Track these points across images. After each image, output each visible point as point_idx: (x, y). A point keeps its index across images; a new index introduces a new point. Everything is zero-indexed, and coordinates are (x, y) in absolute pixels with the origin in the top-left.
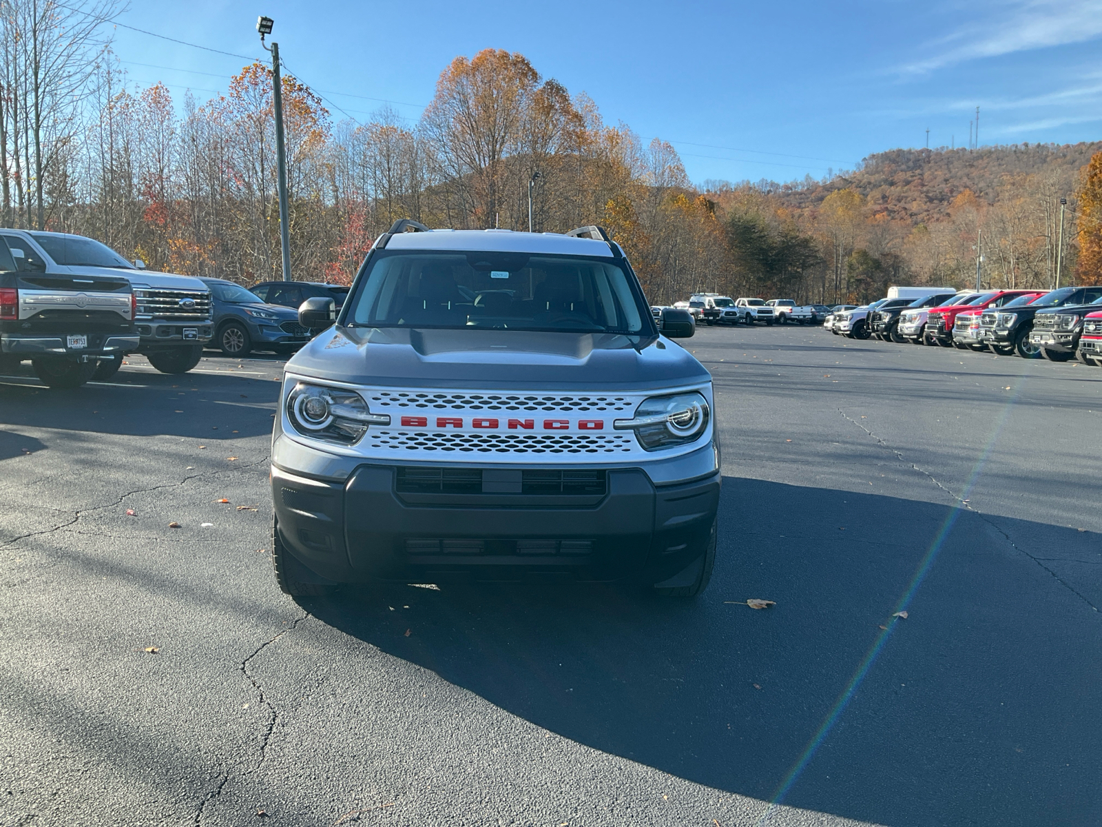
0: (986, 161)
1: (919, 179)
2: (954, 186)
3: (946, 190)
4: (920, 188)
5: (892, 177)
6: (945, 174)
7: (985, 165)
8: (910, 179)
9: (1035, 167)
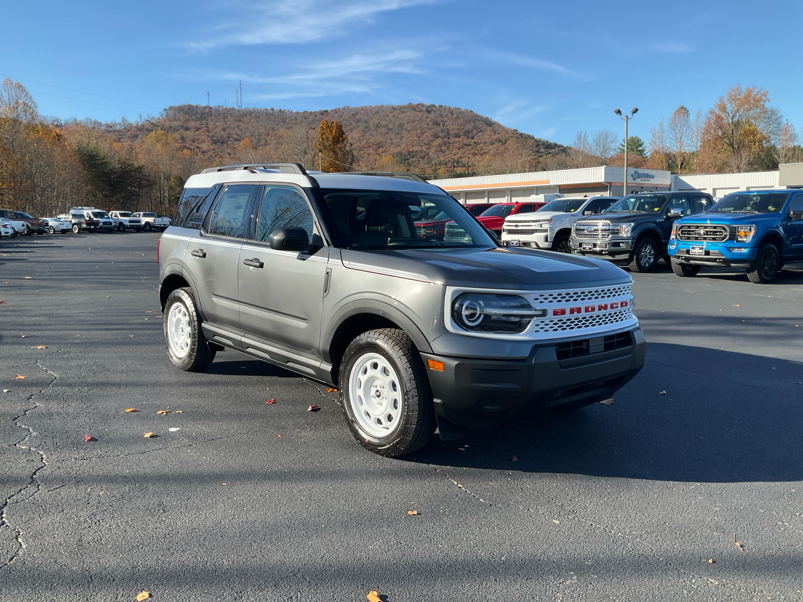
0: (249, 118)
1: (206, 127)
2: (229, 133)
3: (225, 136)
4: (207, 133)
5: (187, 124)
6: (223, 125)
7: (248, 121)
8: (199, 126)
9: (280, 125)
